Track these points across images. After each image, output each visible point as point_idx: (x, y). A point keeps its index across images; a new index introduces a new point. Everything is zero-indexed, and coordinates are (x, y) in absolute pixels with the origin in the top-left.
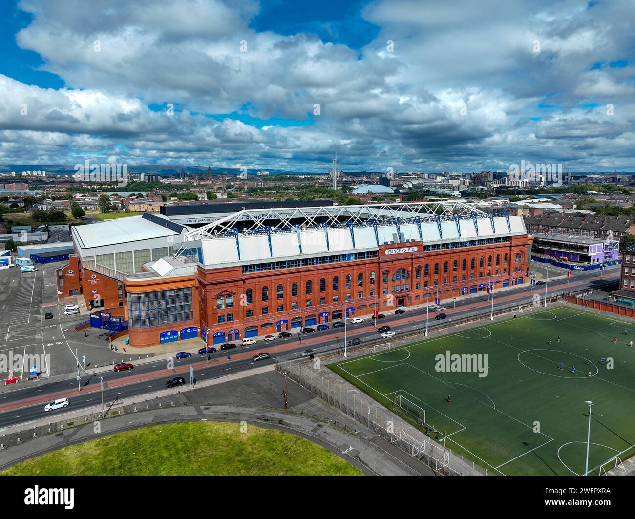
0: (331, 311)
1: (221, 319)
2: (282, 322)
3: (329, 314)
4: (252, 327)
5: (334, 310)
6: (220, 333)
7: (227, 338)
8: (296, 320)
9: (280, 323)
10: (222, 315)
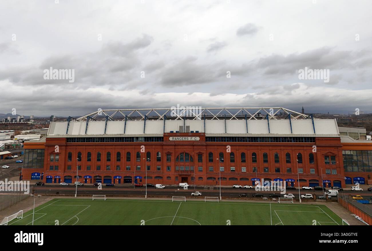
0: (123, 176)
1: (51, 168)
2: (88, 177)
3: (121, 177)
4: (69, 176)
5: (125, 175)
6: (50, 176)
7: (53, 180)
8: (98, 178)
9: (87, 177)
10: (52, 165)
